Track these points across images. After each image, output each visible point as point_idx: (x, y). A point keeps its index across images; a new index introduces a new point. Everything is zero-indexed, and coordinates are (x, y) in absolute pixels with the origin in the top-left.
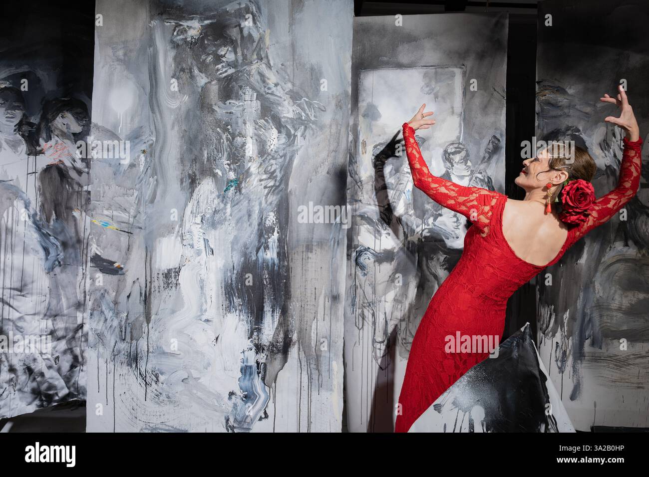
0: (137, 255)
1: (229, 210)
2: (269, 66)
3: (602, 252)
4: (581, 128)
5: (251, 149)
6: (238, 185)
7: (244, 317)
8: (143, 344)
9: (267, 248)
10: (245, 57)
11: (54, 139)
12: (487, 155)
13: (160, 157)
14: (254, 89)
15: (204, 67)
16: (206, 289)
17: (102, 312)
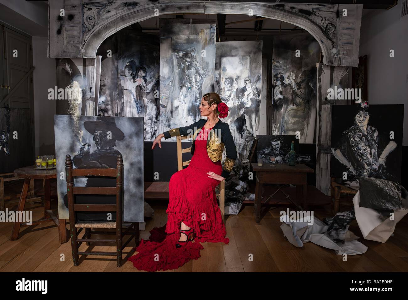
0: (170, 104)
1: (189, 94)
2: (197, 62)
3: (287, 107)
4: (283, 73)
5: (194, 80)
6: (191, 88)
7: (192, 117)
8: (171, 123)
9: (197, 102)
10: (192, 60)
11: (139, 78)
12: (256, 81)
13: (174, 83)
14: (194, 67)
15: (184, 63)
16: (184, 111)
17: (162, 116)
